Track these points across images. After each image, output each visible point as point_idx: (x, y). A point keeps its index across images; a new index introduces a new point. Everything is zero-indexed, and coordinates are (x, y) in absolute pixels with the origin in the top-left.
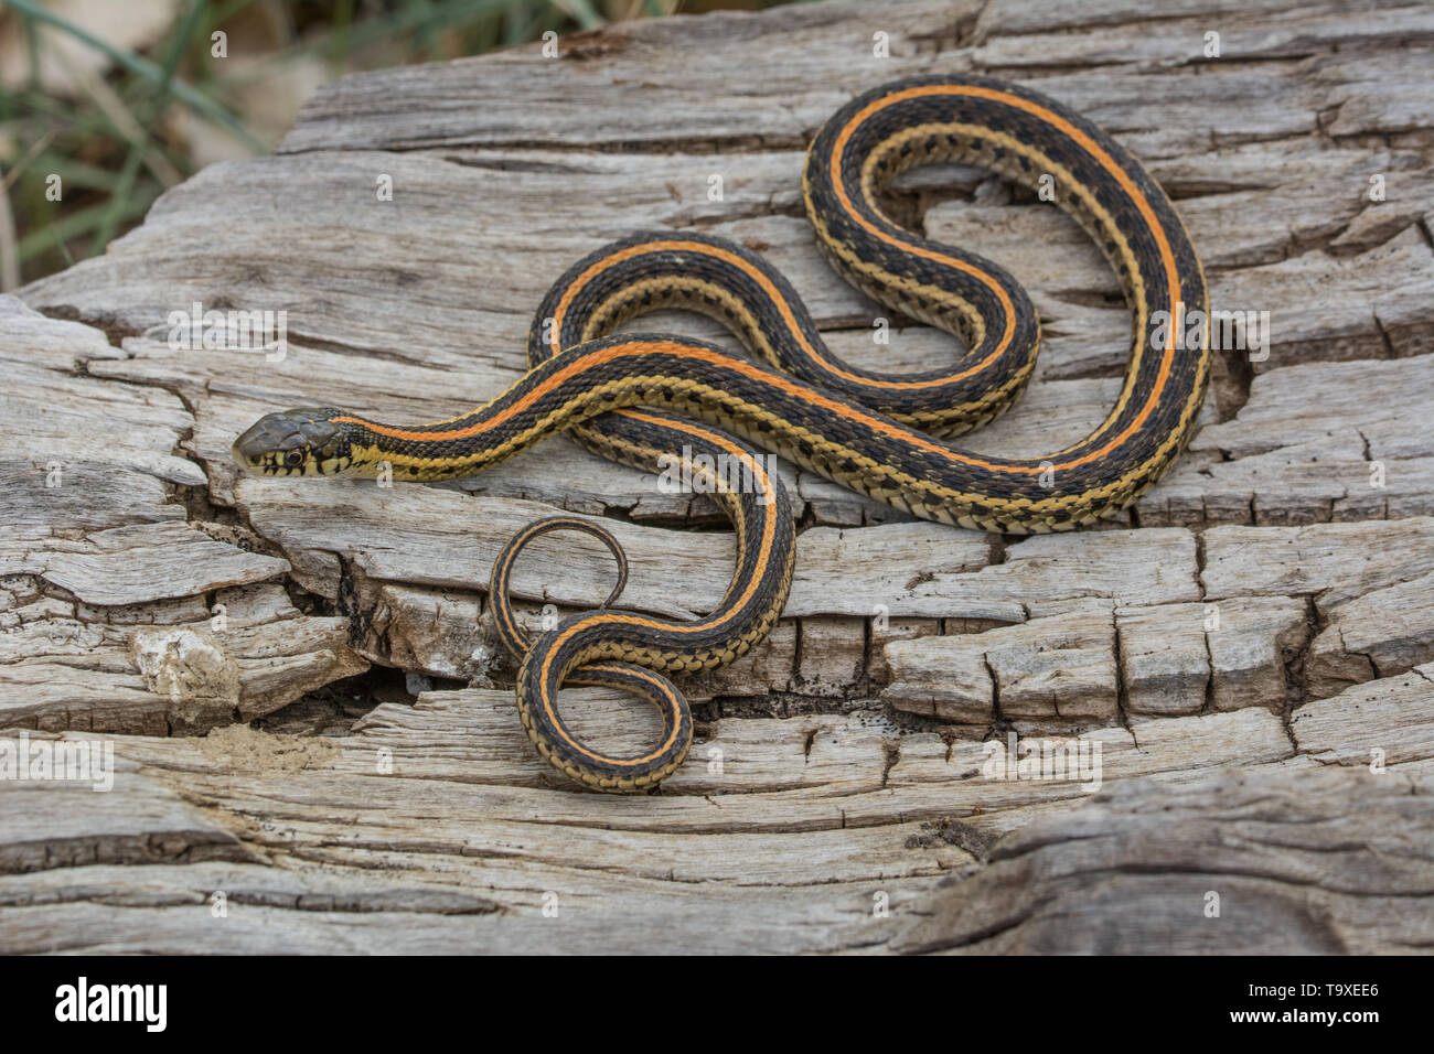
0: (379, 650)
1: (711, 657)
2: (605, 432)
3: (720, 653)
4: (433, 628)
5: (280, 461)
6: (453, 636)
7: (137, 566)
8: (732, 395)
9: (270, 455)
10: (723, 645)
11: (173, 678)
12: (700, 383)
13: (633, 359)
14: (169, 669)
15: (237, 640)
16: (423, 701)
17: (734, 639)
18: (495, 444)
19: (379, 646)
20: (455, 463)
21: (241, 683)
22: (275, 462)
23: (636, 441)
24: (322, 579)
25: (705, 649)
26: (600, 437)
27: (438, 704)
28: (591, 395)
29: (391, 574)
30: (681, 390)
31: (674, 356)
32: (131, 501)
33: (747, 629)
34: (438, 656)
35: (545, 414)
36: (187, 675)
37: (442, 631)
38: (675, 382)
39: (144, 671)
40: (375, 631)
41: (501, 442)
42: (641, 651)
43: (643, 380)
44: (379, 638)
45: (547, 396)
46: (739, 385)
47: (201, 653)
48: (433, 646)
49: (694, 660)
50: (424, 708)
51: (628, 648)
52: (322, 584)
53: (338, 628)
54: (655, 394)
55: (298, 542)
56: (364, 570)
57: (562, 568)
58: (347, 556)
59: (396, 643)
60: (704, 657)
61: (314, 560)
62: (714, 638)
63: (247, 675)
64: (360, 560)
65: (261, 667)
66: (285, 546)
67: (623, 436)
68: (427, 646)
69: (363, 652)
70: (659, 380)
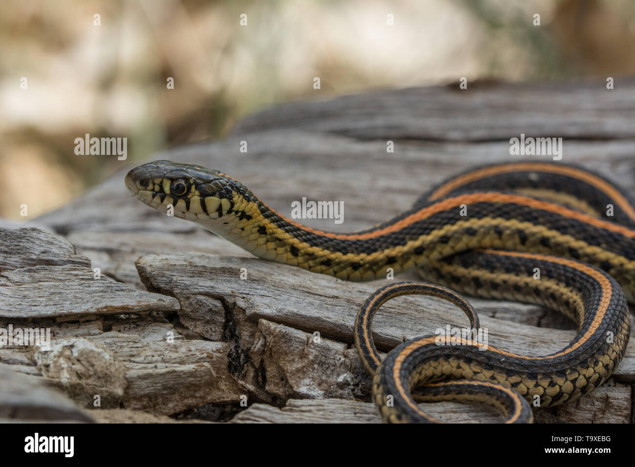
0: (256, 382)
1: (552, 384)
2: (466, 265)
3: (560, 381)
4: (303, 356)
5: (167, 189)
6: (321, 364)
7: (42, 293)
8: (578, 239)
9: (157, 181)
10: (562, 373)
11: (65, 366)
12: (550, 229)
13: (491, 204)
14: (62, 361)
15: (126, 349)
16: (290, 405)
17: (574, 370)
18: (369, 251)
19: (256, 377)
20: (333, 256)
21: (126, 379)
22: (162, 190)
23: (492, 269)
24: (208, 322)
25: (546, 375)
26: (461, 271)
27: (304, 408)
28: (455, 228)
29: (268, 311)
30: (533, 234)
31: (528, 207)
32: (42, 249)
33: (584, 364)
34: (307, 381)
35: (415, 237)
36: (78, 367)
37: (311, 357)
38: (528, 227)
39: (40, 362)
40: (253, 365)
41: (375, 250)
42: (488, 374)
43: (499, 221)
44: (256, 371)
45: (417, 223)
46: (584, 231)
47: (92, 351)
48: (302, 372)
49: (537, 385)
50: (291, 410)
51: (477, 369)
52: (208, 327)
53: (218, 351)
54: (512, 236)
55: (187, 287)
56: (244, 311)
57: (421, 327)
58: (230, 300)
59: (271, 371)
60: (545, 383)
61: (200, 304)
62: (554, 365)
63: (133, 373)
64: (241, 303)
65: (145, 368)
66: (177, 291)
67: (481, 267)
68: (298, 371)
69: (241, 382)
70: (515, 224)
